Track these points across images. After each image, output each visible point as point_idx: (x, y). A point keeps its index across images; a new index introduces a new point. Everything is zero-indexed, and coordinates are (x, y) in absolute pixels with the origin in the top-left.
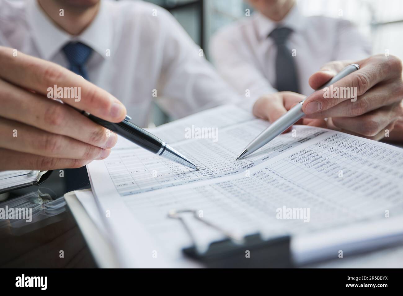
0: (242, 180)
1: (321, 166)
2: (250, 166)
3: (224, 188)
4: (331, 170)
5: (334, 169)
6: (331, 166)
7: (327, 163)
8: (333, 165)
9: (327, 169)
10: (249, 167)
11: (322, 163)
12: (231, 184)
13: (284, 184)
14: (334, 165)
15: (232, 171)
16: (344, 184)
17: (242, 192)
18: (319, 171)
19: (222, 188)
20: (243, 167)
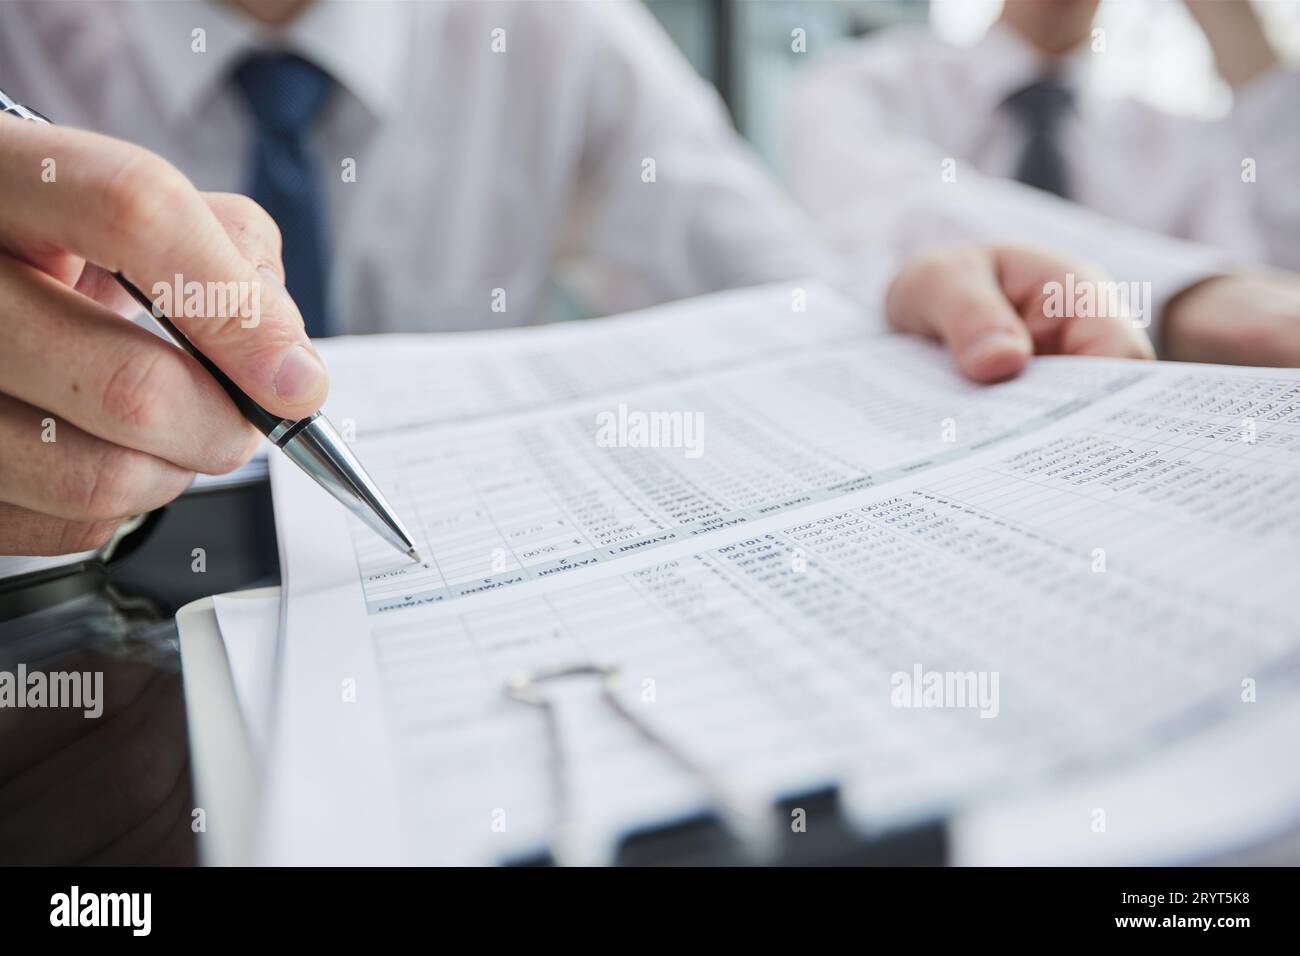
0: (819, 526)
1: (1129, 474)
2: (858, 484)
3: (767, 578)
4: (1166, 482)
5: (1178, 478)
6: (1165, 470)
7: (1153, 464)
8: (1173, 467)
9: (1151, 482)
10: (852, 489)
11: (1131, 467)
12: (775, 548)
13: (977, 532)
14: (1178, 469)
15: (790, 497)
16: (1216, 519)
17: (815, 576)
18: (1116, 490)
19: (761, 579)
20: (830, 484)
